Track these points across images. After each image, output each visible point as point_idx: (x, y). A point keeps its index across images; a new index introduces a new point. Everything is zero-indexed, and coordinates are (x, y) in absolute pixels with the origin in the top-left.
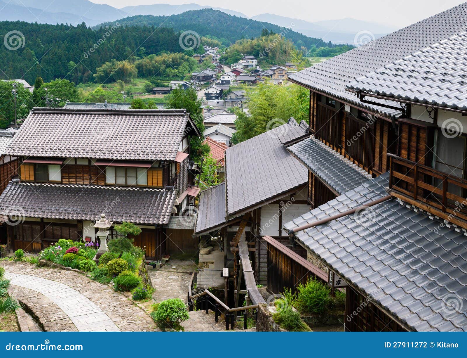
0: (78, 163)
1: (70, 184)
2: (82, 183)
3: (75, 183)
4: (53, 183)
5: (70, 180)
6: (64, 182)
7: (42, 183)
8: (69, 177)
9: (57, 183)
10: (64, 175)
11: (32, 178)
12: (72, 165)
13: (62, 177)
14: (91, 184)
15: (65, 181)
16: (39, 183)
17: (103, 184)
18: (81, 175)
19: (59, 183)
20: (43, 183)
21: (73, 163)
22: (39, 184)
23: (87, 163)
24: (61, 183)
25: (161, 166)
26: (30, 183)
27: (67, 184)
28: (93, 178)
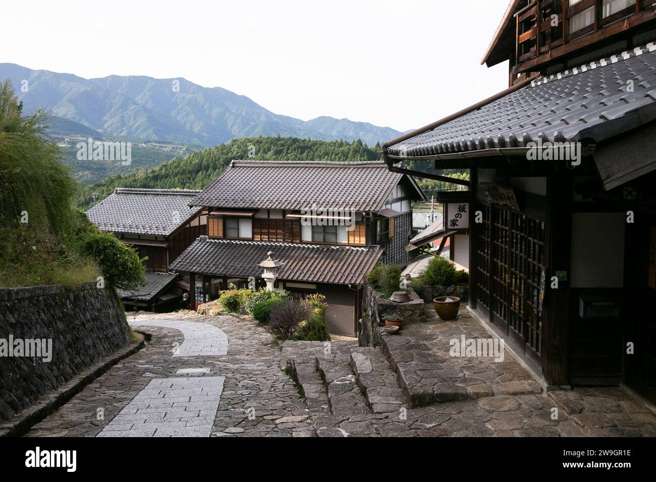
0: (272, 217)
1: (261, 241)
2: (275, 240)
3: (267, 240)
4: (244, 240)
5: (263, 236)
6: (255, 239)
7: (231, 240)
8: (261, 233)
9: (248, 240)
10: (256, 230)
11: (221, 235)
12: (264, 219)
13: (254, 233)
14: (284, 241)
15: (258, 237)
16: (228, 239)
17: (298, 241)
18: (274, 231)
19: (250, 241)
20: (233, 240)
21: (265, 217)
22: (228, 241)
23: (281, 217)
24: (252, 240)
25: (365, 220)
26: (218, 239)
27: (259, 241)
28: (287, 234)
